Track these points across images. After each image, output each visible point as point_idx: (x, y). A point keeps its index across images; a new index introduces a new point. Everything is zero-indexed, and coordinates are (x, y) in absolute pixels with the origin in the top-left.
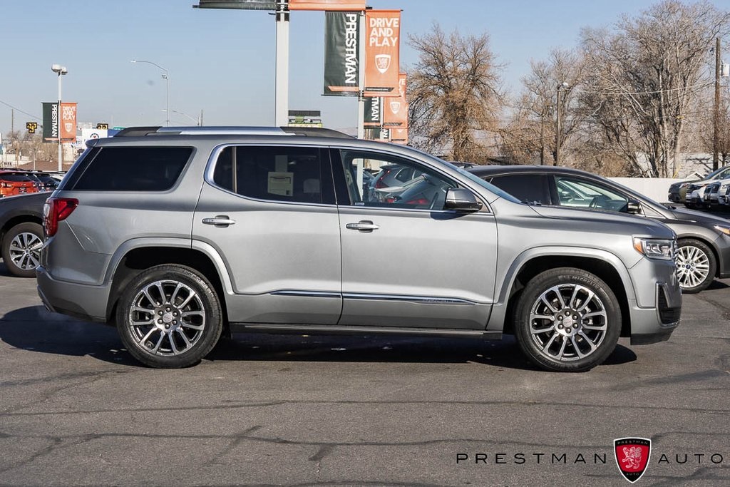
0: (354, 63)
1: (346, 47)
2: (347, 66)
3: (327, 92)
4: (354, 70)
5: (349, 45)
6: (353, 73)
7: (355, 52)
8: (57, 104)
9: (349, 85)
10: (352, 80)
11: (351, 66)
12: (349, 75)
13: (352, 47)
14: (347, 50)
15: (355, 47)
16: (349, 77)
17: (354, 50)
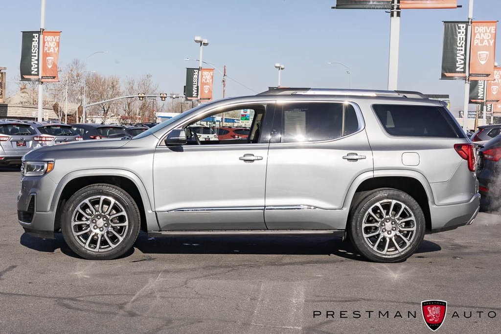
0: (463, 57)
1: (458, 47)
2: (457, 60)
3: (444, 77)
4: (463, 62)
5: (460, 45)
6: (462, 64)
7: (464, 50)
8: (198, 69)
9: (459, 72)
10: (461, 69)
11: (461, 59)
12: (459, 66)
13: (462, 47)
14: (458, 48)
15: (464, 46)
16: (459, 67)
17: (463, 48)
